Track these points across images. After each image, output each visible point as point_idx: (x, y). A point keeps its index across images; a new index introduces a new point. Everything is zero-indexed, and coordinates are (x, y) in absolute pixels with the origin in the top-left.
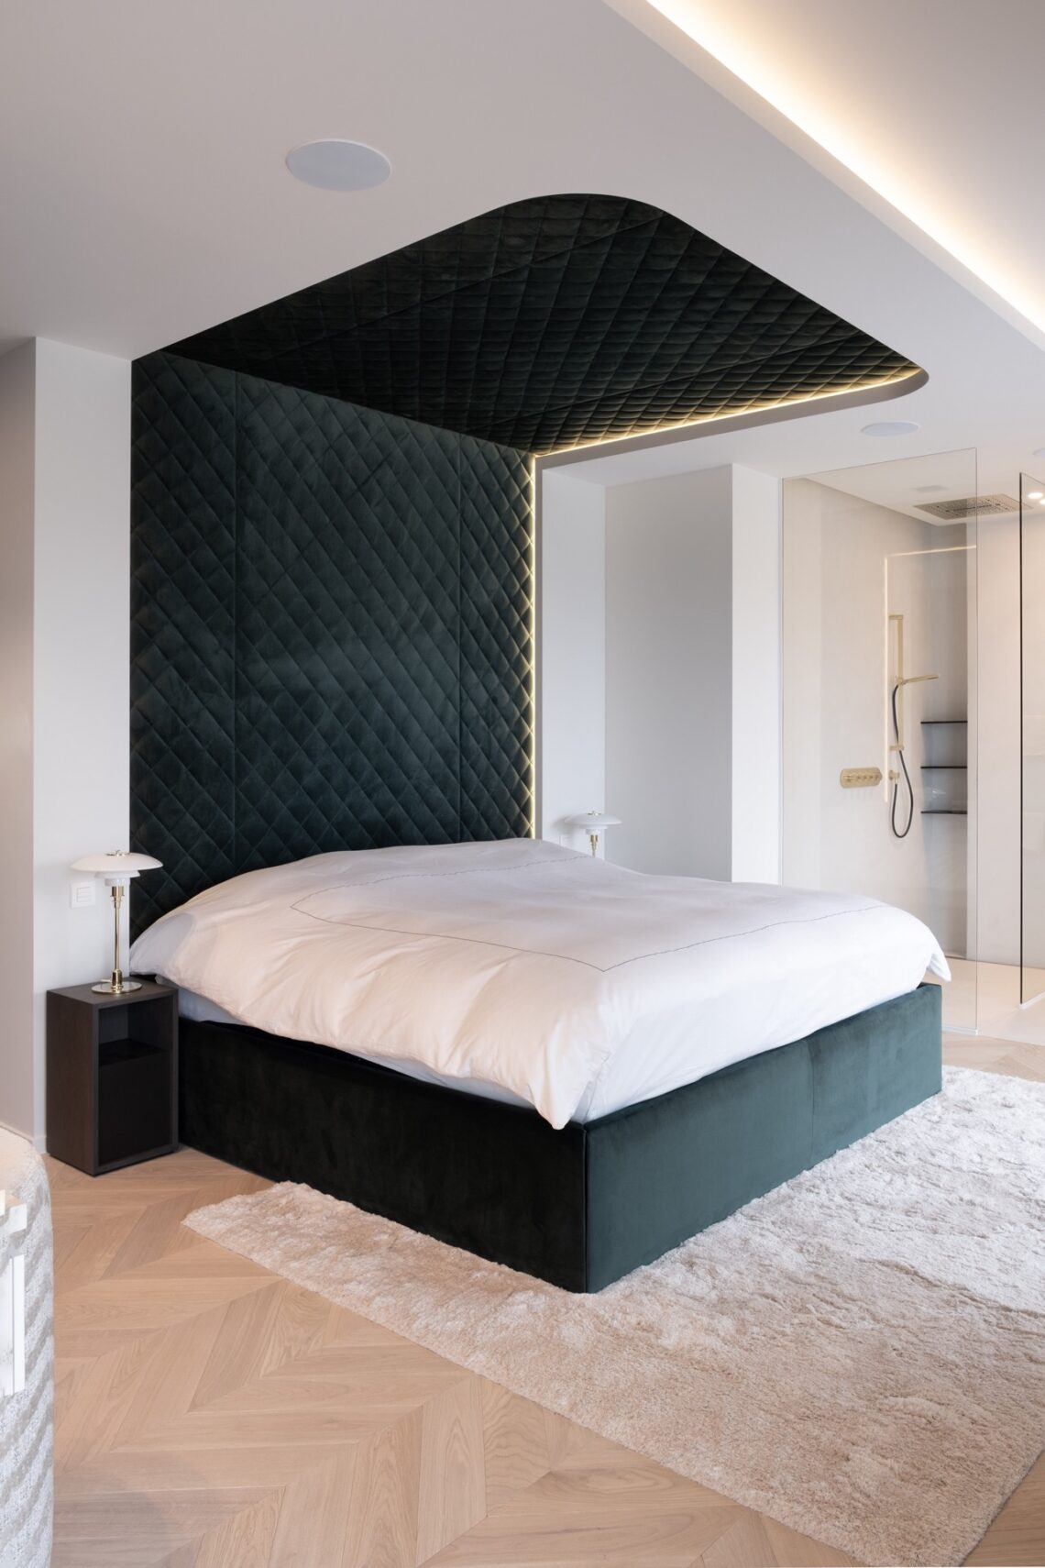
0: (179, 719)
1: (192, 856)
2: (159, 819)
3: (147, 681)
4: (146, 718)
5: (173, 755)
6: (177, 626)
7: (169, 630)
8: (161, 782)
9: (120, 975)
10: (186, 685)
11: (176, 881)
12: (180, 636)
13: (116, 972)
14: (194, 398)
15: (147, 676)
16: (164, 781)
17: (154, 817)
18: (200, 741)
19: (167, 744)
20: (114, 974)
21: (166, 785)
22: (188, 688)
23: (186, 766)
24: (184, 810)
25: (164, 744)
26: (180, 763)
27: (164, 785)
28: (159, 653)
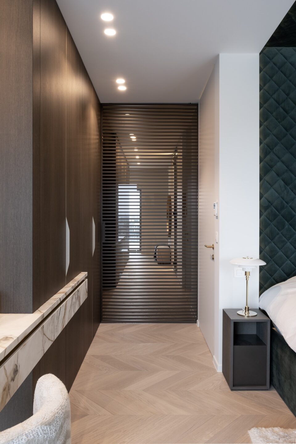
0: (284, 202)
1: (291, 261)
2: (275, 244)
3: (270, 186)
4: (269, 202)
5: (281, 217)
6: (283, 162)
7: (279, 164)
8: (276, 228)
9: (248, 308)
10: (288, 188)
11: (283, 271)
12: (285, 166)
13: (247, 307)
14: (291, 63)
15: (269, 184)
16: (277, 228)
17: (273, 243)
18: (294, 212)
19: (279, 212)
20: (246, 308)
21: (278, 230)
22: (289, 189)
23: (288, 222)
24: (287, 241)
25: (278, 213)
26: (285, 221)
27: (277, 230)
28: (275, 174)
